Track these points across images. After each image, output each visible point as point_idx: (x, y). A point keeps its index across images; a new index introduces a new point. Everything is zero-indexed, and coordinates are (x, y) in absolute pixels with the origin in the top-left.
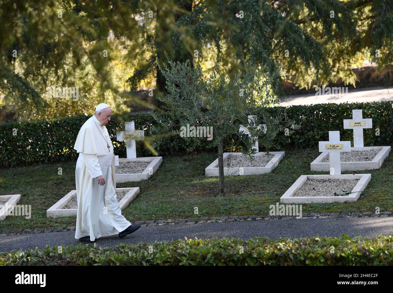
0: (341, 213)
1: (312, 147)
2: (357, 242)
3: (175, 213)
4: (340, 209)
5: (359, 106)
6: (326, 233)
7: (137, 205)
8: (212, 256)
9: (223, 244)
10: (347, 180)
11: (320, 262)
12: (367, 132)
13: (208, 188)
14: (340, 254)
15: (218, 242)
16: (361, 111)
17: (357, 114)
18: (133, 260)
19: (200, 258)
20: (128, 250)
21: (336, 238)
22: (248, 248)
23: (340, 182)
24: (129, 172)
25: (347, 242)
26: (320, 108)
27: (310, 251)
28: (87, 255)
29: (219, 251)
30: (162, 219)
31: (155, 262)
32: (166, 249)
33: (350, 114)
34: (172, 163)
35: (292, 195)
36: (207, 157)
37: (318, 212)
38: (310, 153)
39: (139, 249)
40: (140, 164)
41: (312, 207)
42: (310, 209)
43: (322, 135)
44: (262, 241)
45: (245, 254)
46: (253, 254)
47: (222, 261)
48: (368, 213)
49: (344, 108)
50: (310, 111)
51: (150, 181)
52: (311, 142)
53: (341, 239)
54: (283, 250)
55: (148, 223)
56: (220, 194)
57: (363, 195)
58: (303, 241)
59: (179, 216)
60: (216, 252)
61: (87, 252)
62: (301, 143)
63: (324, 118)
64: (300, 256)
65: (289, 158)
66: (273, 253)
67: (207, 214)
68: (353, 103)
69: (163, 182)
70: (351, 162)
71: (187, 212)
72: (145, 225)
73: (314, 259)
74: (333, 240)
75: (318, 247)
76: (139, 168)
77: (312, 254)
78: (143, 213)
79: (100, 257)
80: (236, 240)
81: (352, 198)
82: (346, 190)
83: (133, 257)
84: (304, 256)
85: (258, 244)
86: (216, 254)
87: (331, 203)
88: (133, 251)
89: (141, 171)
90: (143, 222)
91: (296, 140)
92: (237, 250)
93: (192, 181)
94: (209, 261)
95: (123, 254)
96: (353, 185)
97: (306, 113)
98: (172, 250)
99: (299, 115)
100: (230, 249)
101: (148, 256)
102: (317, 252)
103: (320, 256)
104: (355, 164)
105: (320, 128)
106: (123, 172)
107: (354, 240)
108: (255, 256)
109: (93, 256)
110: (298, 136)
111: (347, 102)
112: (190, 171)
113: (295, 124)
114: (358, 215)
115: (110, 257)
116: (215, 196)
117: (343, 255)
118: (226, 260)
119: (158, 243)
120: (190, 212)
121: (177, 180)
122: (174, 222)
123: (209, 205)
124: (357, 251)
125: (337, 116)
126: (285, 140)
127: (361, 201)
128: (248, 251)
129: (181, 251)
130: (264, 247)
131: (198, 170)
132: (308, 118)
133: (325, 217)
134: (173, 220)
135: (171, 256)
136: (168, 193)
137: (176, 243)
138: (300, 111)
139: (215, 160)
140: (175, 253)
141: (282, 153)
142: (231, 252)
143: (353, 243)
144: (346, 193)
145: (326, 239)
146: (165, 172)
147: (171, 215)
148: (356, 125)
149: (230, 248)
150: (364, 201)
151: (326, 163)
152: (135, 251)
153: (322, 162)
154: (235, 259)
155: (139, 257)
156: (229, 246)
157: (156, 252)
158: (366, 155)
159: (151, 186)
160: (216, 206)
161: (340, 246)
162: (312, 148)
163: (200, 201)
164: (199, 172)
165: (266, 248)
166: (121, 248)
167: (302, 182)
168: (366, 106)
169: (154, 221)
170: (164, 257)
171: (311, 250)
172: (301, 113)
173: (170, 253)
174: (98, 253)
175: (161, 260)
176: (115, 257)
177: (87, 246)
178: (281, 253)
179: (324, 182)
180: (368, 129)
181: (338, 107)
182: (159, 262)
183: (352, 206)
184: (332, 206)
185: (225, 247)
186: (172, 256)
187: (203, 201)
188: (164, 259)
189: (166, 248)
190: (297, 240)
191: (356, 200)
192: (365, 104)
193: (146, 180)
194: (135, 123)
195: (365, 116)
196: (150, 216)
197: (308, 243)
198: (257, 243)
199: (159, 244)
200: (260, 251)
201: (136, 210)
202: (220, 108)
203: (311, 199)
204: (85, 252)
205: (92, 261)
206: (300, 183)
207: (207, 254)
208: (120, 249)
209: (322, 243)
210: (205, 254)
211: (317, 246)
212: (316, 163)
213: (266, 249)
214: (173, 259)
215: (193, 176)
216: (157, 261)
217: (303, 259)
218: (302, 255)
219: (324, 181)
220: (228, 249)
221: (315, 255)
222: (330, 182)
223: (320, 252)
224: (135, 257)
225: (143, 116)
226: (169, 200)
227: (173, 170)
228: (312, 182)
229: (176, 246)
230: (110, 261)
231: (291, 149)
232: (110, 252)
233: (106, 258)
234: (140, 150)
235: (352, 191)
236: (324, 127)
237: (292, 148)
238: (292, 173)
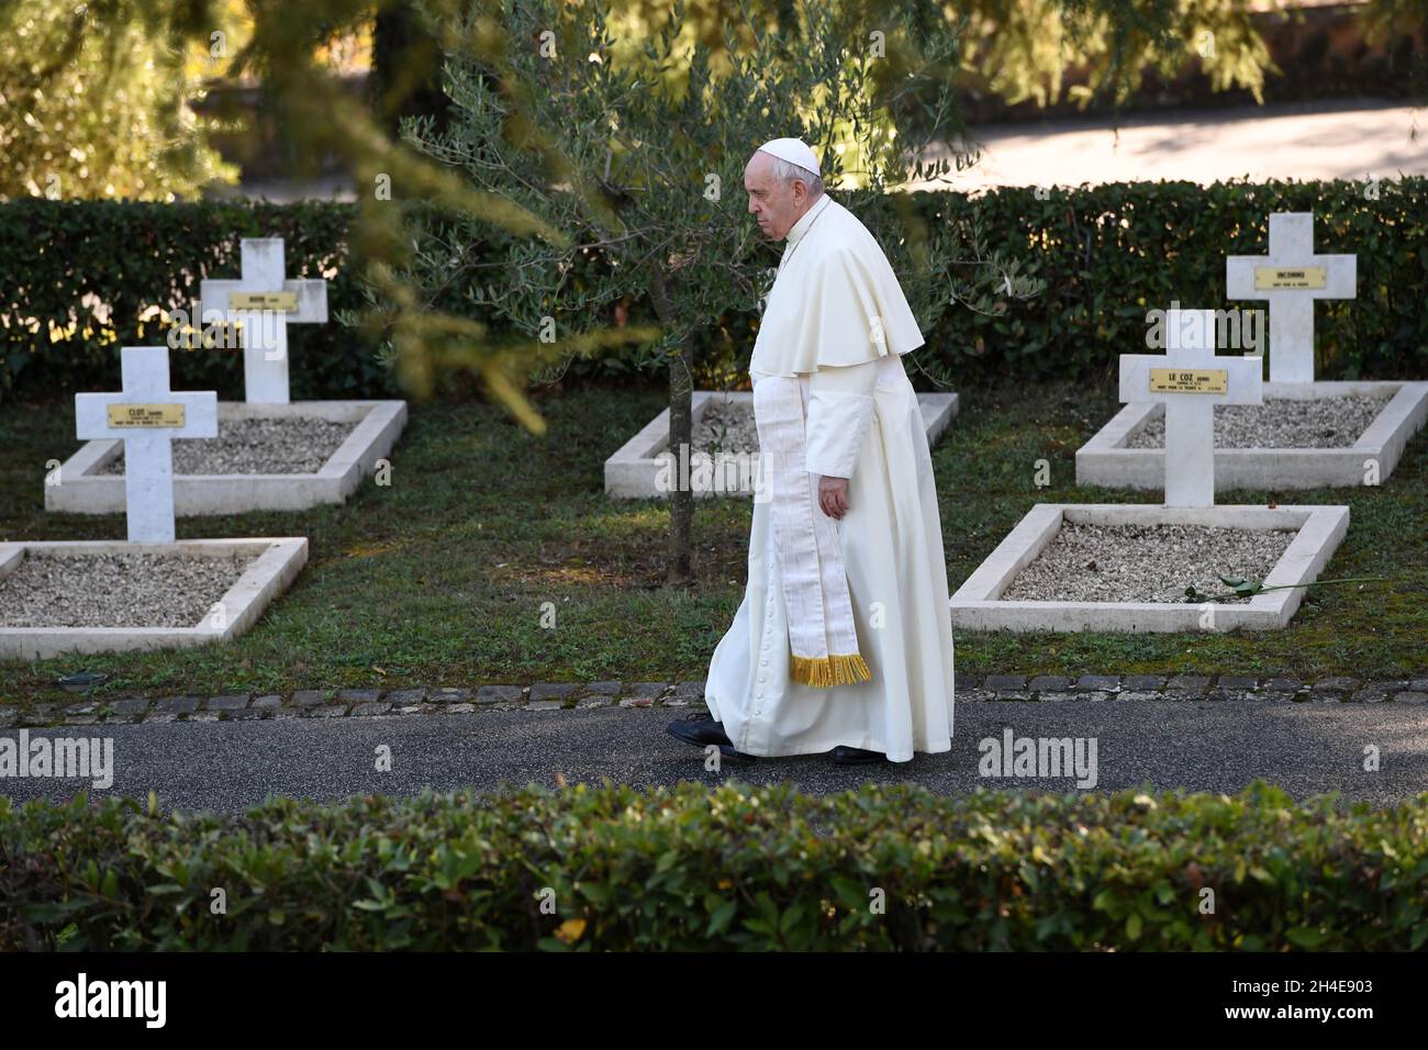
0: (1215, 678)
1: (1082, 376)
2: (1320, 820)
3: (472, 658)
4: (1210, 660)
5: (1300, 197)
6: (1155, 770)
7: (301, 617)
8: (677, 864)
9: (724, 813)
10: (1242, 531)
11: (1156, 901)
12: (1331, 314)
13: (617, 548)
14: (1247, 869)
15: (704, 802)
16: (1307, 219)
17: (1290, 232)
18: (324, 871)
19: (626, 869)
20: (301, 828)
21: (1226, 799)
22: (836, 834)
23: (1211, 540)
24: (258, 467)
25: (1276, 819)
26: (1125, 201)
27: (1113, 853)
28: (119, 844)
29: (708, 844)
30: (417, 687)
31: (424, 884)
32: (471, 827)
33: (1257, 231)
34: (451, 431)
35: (997, 594)
36: (609, 411)
37: (1115, 671)
38: (1070, 405)
39: (350, 822)
40: (306, 431)
41: (1086, 650)
42: (1076, 658)
43: (1129, 322)
44: (897, 804)
45: (827, 857)
46: (861, 861)
47: (723, 885)
48: (1336, 683)
49: (1231, 204)
50: (1080, 213)
51: (354, 513)
52: (1076, 355)
53: (1248, 805)
54: (991, 844)
55: (355, 704)
56: (674, 579)
57: (1314, 599)
58: (1079, 808)
59: (494, 673)
60: (695, 847)
61: (115, 830)
62: (1031, 357)
63: (1138, 246)
64: (1070, 873)
65: (977, 424)
66: (950, 856)
67: (619, 666)
68: (1272, 182)
69: (413, 519)
70: (1256, 450)
71: (526, 656)
72: (340, 711)
73: (1130, 888)
74: (1216, 807)
75: (1149, 837)
76: (304, 450)
77: (1122, 865)
78: (327, 654)
79: (177, 853)
80: (780, 796)
81: (1264, 614)
82: (1238, 578)
83: (325, 858)
84: (1086, 876)
85: (882, 816)
86: (698, 854)
87: (1172, 635)
88: (328, 833)
89: (314, 466)
90: (329, 694)
91: (1010, 344)
92: (790, 838)
93: (545, 516)
94: (662, 884)
95: (281, 844)
96: (1269, 557)
97: (1058, 221)
98: (502, 834)
99: (1026, 231)
100: (757, 835)
101: (393, 856)
102: (1146, 859)
103: (1157, 876)
104: (1278, 459)
105: (1118, 291)
106: (232, 466)
107: (1307, 812)
108: (869, 868)
109: (147, 850)
110: (1018, 327)
111: (1247, 177)
112: (537, 471)
113: (1018, 275)
114: (1294, 691)
115: (222, 858)
116: (652, 589)
117: (1260, 874)
118: (741, 883)
119: (438, 797)
120: (541, 658)
121: (478, 511)
122: (468, 701)
123: (624, 629)
124: (1324, 861)
125: (1201, 239)
126: (962, 341)
127: (1306, 628)
128: (840, 847)
129: (542, 837)
130: (907, 828)
131: (570, 466)
132: (1068, 248)
133: (1143, 697)
134: (468, 691)
135: (494, 860)
136: (439, 569)
137: (518, 803)
138: (1033, 214)
139: (645, 423)
140: (513, 845)
141: (948, 403)
142: (762, 848)
143: (1303, 825)
144: (1240, 588)
145: (1180, 802)
146: (420, 469)
147: (456, 667)
148: (1282, 281)
149: (755, 828)
150: (1319, 630)
151: (1144, 451)
152: (333, 833)
153: (1129, 446)
154: (782, 878)
155: (351, 861)
156: (752, 822)
157: (430, 840)
158: (1322, 420)
159: (359, 534)
160: (655, 631)
161: (1245, 836)
162: (1079, 382)
163: (585, 608)
164: (575, 475)
165: (918, 833)
166: (271, 819)
167: (1039, 534)
168: (1330, 198)
169: (378, 692)
170: (467, 861)
171: (1120, 851)
172: (1037, 222)
173: (493, 844)
174: (166, 837)
175: (452, 874)
176: (246, 860)
177: (115, 806)
178: (985, 858)
179: (1135, 537)
180: (1336, 303)
181: (1205, 201)
182: (443, 883)
183: (1263, 652)
184: (1174, 645)
185: (734, 826)
186: (502, 858)
187: (600, 610)
188: (466, 872)
189: (474, 822)
190: (1053, 803)
191: (1285, 621)
192: (1327, 186)
193: (338, 507)
194: (287, 247)
195: (1325, 241)
196: (363, 669)
197: (1101, 816)
198: (875, 809)
199: (442, 805)
200: (892, 848)
201: (297, 642)
202: (688, 193)
203: (1083, 612)
204: (107, 832)
205: (140, 875)
206: (1032, 541)
207: (655, 855)
208: (266, 821)
209: (1164, 818)
210: (646, 856)
211: (1144, 832)
212: (1101, 451)
213: (918, 840)
214: (503, 873)
215: (550, 495)
216: (433, 879)
217: (1080, 886)
218: (1077, 869)
219: (1139, 533)
220: (748, 834)
221: (1135, 871)
222: (1163, 538)
223: (1157, 860)
224: (336, 858)
225: (323, 215)
226: (444, 598)
227: (459, 465)
228: (1082, 538)
229: (517, 812)
230: (222, 875)
231: (986, 385)
232: (222, 835)
233: (206, 860)
234: (304, 366)
235: (1267, 583)
236: (1137, 286)
237: (991, 380)
238: (993, 492)
